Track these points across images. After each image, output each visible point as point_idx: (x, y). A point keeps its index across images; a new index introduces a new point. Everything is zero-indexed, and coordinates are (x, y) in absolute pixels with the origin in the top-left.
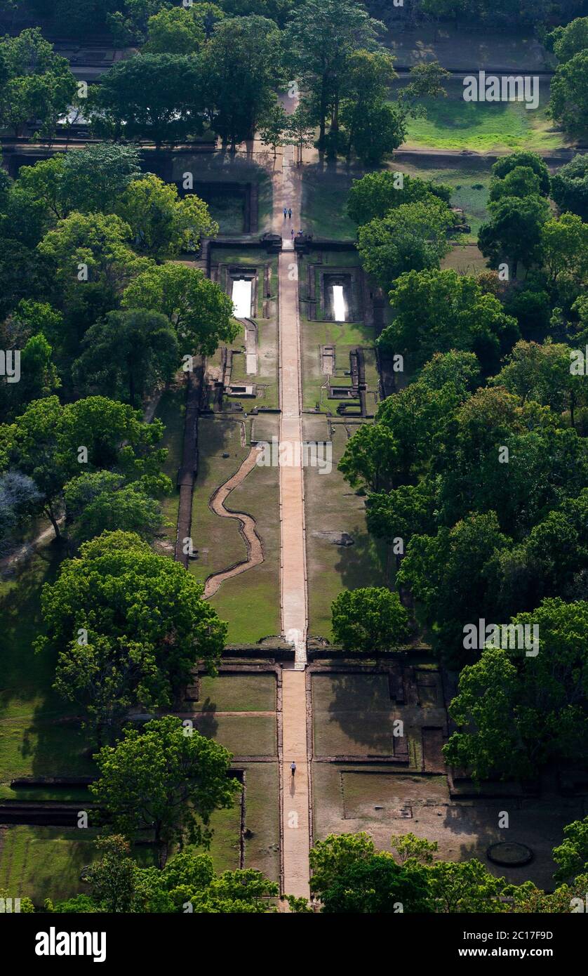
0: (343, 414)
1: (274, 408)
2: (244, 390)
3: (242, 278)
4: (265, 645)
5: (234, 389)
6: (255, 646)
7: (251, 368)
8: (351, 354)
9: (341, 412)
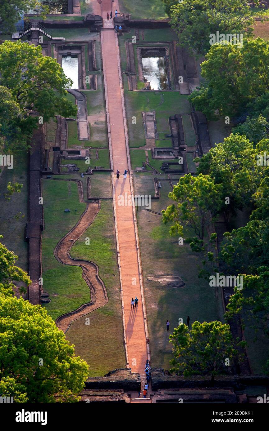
0: (167, 172)
1: (106, 169)
2: (78, 153)
3: (70, 55)
4: (113, 378)
5: (70, 152)
6: (105, 380)
7: (84, 134)
8: (170, 119)
9: (166, 170)
